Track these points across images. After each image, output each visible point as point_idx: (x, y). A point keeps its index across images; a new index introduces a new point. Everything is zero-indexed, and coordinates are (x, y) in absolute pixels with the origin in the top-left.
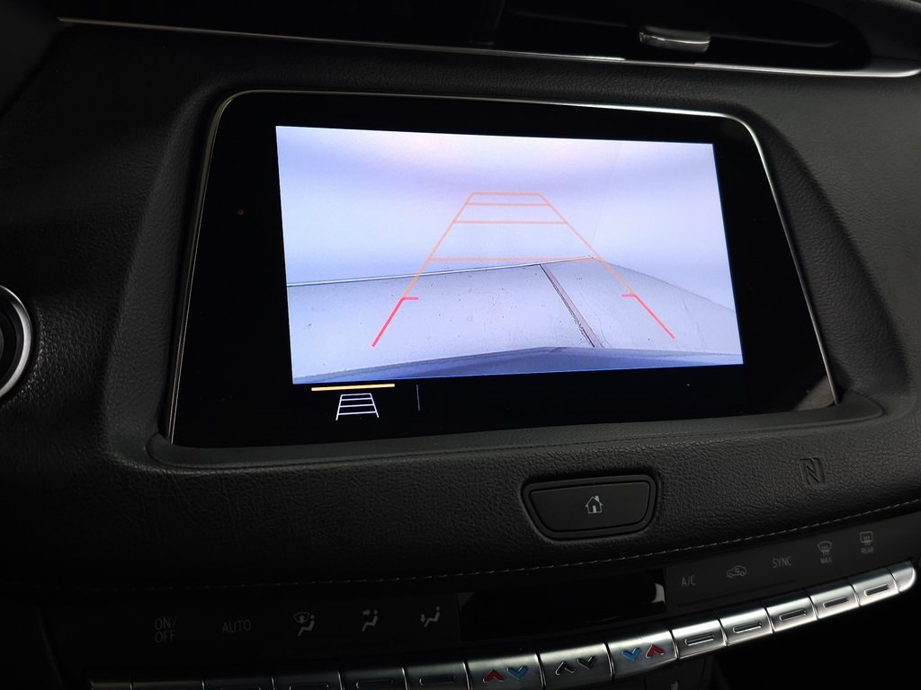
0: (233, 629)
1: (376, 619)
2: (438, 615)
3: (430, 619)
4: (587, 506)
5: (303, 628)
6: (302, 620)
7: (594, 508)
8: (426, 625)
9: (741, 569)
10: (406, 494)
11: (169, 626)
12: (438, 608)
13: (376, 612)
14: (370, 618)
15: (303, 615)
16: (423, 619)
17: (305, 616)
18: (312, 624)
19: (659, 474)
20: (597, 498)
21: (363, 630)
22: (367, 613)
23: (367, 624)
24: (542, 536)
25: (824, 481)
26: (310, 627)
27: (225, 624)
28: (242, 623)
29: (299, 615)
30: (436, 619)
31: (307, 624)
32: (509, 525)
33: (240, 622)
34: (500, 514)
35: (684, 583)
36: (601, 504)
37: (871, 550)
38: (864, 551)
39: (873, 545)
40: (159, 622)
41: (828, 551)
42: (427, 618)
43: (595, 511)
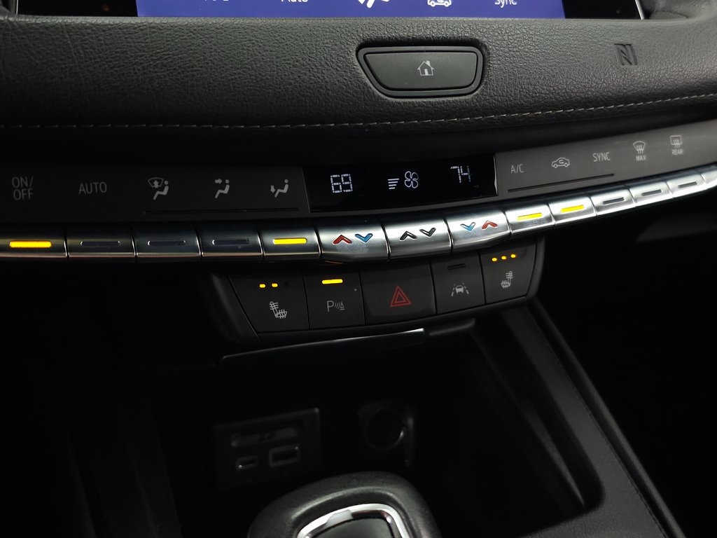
0: (89, 191)
1: (227, 188)
2: (286, 187)
3: (279, 191)
4: (419, 69)
5: (158, 193)
6: (156, 185)
7: (426, 71)
8: (276, 195)
9: (565, 161)
10: (245, 48)
11: (26, 184)
12: (286, 181)
13: (227, 181)
14: (222, 186)
15: (158, 180)
16: (273, 190)
17: (159, 181)
18: (166, 189)
19: (485, 46)
20: (428, 63)
21: (216, 197)
22: (219, 181)
23: (220, 191)
24: (378, 92)
25: (636, 64)
26: (165, 192)
27: (82, 185)
28: (98, 185)
29: (154, 180)
30: (285, 190)
31: (162, 189)
32: (345, 79)
33: (96, 184)
34: (337, 70)
35: (513, 170)
36: (432, 69)
37: (681, 152)
38: (674, 152)
39: (682, 147)
40: (16, 181)
41: (642, 150)
42: (276, 189)
43: (427, 74)
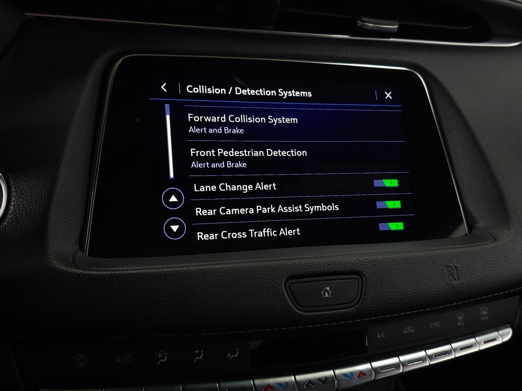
0: (121, 361)
1: (202, 355)
2: (237, 353)
3: (233, 356)
4: (322, 293)
5: (161, 360)
6: (160, 355)
7: (326, 294)
8: (231, 359)
9: (411, 329)
10: (219, 286)
11: (85, 358)
12: (237, 350)
13: (202, 352)
14: (199, 355)
16: (229, 356)
17: (162, 353)
18: (166, 358)
19: (364, 275)
20: (328, 288)
21: (195, 361)
22: (197, 352)
23: (197, 358)
24: (296, 310)
25: (459, 279)
26: (165, 360)
27: (117, 358)
28: (126, 357)
29: (159, 353)
30: (236, 356)
31: (163, 358)
32: (277, 303)
34: (273, 297)
35: (379, 336)
36: (330, 292)
37: (487, 318)
38: (482, 318)
39: (487, 315)
40: (79, 356)
41: (462, 318)
42: (231, 355)
43: (327, 296)
